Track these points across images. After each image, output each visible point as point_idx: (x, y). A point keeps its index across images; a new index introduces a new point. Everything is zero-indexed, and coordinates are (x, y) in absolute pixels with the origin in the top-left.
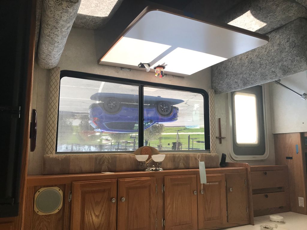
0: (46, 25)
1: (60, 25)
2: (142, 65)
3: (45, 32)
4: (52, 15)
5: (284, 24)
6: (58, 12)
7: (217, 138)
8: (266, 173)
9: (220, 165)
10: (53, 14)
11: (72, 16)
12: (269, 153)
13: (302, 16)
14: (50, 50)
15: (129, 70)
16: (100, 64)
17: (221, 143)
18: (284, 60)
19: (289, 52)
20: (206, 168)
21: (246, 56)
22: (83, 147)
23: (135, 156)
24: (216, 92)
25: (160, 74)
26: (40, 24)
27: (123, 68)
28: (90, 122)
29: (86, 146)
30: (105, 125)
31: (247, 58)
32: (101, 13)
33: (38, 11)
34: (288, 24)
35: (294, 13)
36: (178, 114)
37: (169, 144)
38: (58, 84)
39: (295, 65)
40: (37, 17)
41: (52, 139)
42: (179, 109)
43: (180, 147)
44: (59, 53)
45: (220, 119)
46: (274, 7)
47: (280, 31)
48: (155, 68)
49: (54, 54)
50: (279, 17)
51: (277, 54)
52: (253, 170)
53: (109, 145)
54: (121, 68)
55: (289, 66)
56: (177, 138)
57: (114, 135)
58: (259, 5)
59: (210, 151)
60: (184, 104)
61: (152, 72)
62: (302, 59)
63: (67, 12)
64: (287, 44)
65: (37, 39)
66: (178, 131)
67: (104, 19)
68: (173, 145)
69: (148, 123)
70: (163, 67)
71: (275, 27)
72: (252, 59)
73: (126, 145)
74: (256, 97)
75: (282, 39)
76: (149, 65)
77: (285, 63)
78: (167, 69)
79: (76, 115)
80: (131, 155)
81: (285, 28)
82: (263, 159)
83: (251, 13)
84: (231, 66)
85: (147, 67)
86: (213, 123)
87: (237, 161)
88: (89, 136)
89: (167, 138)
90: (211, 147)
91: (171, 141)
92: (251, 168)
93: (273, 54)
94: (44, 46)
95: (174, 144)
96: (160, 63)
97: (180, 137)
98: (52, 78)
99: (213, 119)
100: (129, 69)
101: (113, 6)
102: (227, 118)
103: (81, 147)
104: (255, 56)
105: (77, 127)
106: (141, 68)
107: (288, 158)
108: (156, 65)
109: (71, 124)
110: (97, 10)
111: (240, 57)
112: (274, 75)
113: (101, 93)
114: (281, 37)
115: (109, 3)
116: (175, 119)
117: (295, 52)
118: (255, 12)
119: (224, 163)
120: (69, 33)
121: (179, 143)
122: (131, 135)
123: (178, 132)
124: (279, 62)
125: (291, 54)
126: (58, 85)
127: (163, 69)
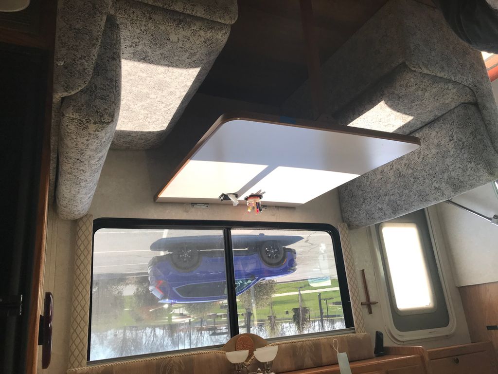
0: (64, 159)
1: (86, 157)
2: (225, 197)
3: (64, 168)
4: (74, 145)
5: (440, 115)
6: (82, 139)
7: (364, 305)
8: (457, 361)
9: (375, 352)
10: (75, 143)
11: (104, 142)
12: (456, 322)
13: (467, 101)
14: (73, 192)
15: (206, 206)
16: (157, 203)
17: (370, 312)
18: (451, 168)
19: (455, 156)
20: (350, 362)
21: (389, 167)
22: (142, 331)
23: (225, 353)
24: (350, 226)
25: (256, 207)
26: (56, 156)
27: (196, 204)
28: (150, 288)
29: (147, 328)
30: (176, 292)
31: (391, 169)
32: (155, 126)
33: (53, 139)
34: (447, 114)
35: (452, 98)
36: (296, 260)
37: (287, 313)
38: (89, 242)
39: (469, 176)
40: (52, 147)
41: (81, 338)
42: (297, 253)
43: (307, 315)
44: (90, 195)
45: (363, 271)
46: (420, 93)
47: (436, 125)
48: (247, 199)
49: (81, 198)
50: (431, 106)
51: (437, 161)
52: (434, 356)
53: (186, 323)
54: (192, 203)
55: (460, 178)
56: (300, 301)
57: (194, 307)
58: (396, 92)
59: (354, 329)
60: (304, 243)
61: (242, 205)
62: (479, 166)
63: (96, 137)
64: (450, 144)
65: (54, 177)
66: (301, 288)
67: (160, 134)
68: (294, 314)
69: (248, 280)
70: (258, 196)
71: (427, 120)
72: (400, 170)
73: (214, 320)
74: (417, 227)
75: (441, 137)
76: (236, 195)
77: (453, 174)
78: (265, 199)
79: (128, 279)
80: (219, 353)
81: (443, 120)
82: (448, 334)
83: (386, 104)
84: (368, 183)
85: (233, 199)
86: (353, 279)
87: (403, 342)
88: (150, 311)
89: (282, 302)
90: (356, 322)
91: (290, 307)
92: (430, 354)
93: (430, 160)
94: (63, 187)
95: (296, 310)
96: (253, 190)
97: (304, 298)
98: (80, 233)
99: (352, 272)
100: (205, 204)
101: (172, 114)
102: (376, 267)
103: (140, 331)
104: (403, 165)
105: (130, 297)
106: (224, 201)
107: (490, 328)
108: (248, 194)
109: (121, 294)
110: (147, 123)
111: (380, 170)
112: (439, 194)
113: (166, 238)
114: (439, 134)
115: (165, 111)
116: (293, 268)
117: (466, 156)
118: (392, 102)
119: (381, 350)
120: (102, 165)
121: (305, 308)
122: (221, 302)
123: (299, 291)
124: (444, 172)
125: (459, 159)
126: (90, 244)
127: (259, 198)
